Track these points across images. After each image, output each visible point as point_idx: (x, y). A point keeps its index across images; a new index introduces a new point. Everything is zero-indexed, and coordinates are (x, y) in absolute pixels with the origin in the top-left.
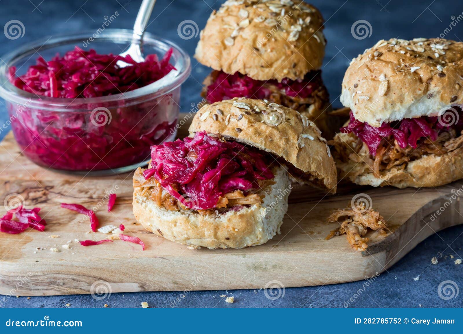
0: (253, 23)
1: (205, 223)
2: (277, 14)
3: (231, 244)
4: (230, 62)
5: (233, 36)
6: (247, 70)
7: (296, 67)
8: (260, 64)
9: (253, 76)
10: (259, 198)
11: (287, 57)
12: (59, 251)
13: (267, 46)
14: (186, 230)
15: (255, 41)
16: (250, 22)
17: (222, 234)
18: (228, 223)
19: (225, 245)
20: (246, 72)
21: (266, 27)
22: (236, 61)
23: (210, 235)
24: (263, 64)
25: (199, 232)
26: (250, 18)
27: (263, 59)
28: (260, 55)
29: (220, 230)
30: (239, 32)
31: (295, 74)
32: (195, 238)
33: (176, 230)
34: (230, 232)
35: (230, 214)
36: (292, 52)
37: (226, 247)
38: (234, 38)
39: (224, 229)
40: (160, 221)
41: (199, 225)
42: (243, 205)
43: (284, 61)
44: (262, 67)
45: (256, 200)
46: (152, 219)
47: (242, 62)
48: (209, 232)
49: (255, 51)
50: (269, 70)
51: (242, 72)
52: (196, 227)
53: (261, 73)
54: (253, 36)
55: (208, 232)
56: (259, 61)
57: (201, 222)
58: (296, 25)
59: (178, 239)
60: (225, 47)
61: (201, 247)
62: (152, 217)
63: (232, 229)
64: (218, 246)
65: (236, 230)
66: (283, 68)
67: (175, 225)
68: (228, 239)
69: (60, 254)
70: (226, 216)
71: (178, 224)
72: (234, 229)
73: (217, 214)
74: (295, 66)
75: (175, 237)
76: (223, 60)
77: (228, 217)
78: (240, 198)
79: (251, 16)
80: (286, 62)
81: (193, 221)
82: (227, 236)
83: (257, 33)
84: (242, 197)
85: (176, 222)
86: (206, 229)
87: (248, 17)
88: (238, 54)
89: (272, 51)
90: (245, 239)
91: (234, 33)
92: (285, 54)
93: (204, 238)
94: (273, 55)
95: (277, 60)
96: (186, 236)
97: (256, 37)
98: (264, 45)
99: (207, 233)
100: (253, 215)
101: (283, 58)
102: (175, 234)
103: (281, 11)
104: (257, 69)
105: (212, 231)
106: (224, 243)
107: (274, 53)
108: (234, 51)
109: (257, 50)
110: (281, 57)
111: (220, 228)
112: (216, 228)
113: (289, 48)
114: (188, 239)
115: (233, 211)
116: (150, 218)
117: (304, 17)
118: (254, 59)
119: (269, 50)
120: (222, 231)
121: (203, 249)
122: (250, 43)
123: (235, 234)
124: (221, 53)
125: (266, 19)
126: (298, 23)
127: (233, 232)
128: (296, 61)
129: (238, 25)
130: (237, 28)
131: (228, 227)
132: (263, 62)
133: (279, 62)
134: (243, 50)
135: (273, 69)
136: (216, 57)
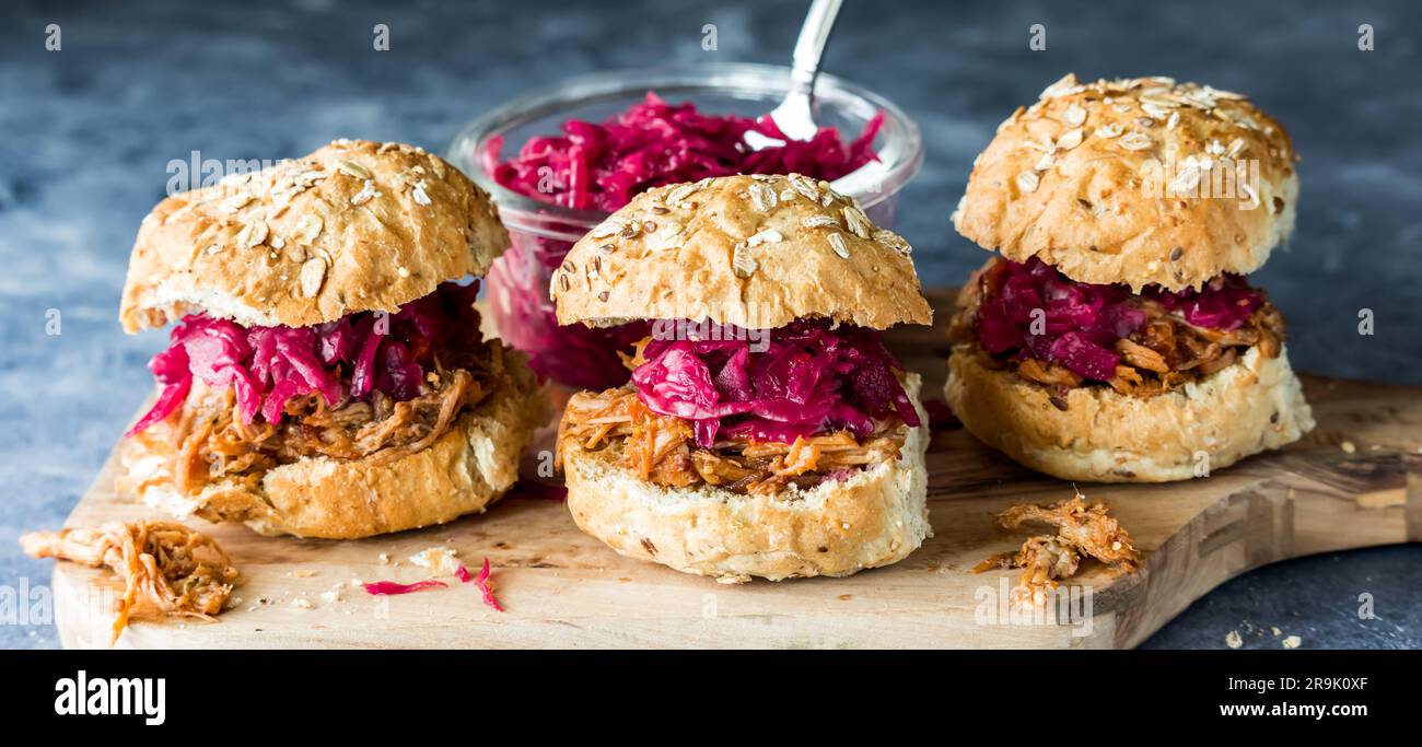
0: (1090, 141)
1: (770, 513)
2: (1157, 124)
3: (828, 565)
4: (1020, 231)
5: (1039, 167)
6: (1058, 255)
7: (1182, 258)
8: (1090, 244)
9: (1071, 272)
10: (892, 448)
11: (1162, 229)
12: (314, 607)
13: (1114, 196)
14: (723, 535)
15: (1085, 184)
16: (1084, 137)
17: (812, 538)
18: (824, 510)
19: (814, 565)
20: (1054, 259)
21: (1120, 151)
22: (1032, 230)
23: (781, 543)
24: (1096, 244)
25: (756, 536)
26: (1085, 129)
27: (1099, 229)
28: (1094, 219)
29: (806, 529)
30: (1056, 160)
31: (1178, 277)
32: (743, 553)
33: (694, 537)
34: (828, 532)
35: (828, 487)
36: (1175, 220)
37: (815, 573)
38: (1041, 174)
39: (814, 525)
40: (654, 517)
41: (755, 518)
42: (855, 467)
43: (1151, 238)
44: (1094, 249)
45: (886, 452)
46: (627, 515)
47: (1044, 233)
48: (781, 536)
49: (1081, 209)
50: (1112, 259)
51: (1045, 259)
52: (746, 524)
53: (1090, 265)
54: (1084, 172)
55: (775, 536)
56: (1088, 234)
57: (762, 512)
58: (1200, 154)
59: (696, 560)
60: (1016, 194)
61: (752, 576)
62: (630, 509)
63: (834, 524)
64: (798, 571)
65: (846, 526)
66: (1147, 259)
67: (694, 524)
68: (823, 550)
69: (314, 613)
70: (818, 494)
71: (699, 522)
72: (841, 524)
73: (795, 490)
74: (1179, 254)
75: (691, 554)
76: (1005, 225)
77: (823, 496)
78: (848, 447)
79: (1092, 121)
80: (1156, 244)
81: (739, 512)
82: (823, 543)
83: (1095, 164)
84: (854, 446)
85: (694, 518)
86: (772, 527)
87: (1084, 124)
88: (1041, 214)
89: (1122, 212)
90: (862, 548)
91: (1044, 162)
92: (1155, 222)
93: (765, 553)
94: (1125, 222)
95: (1134, 236)
96: (722, 549)
97: (1093, 172)
98: (1106, 195)
99: (773, 539)
100: (880, 487)
101: (1150, 230)
102: (692, 547)
103: (1168, 116)
104: (1082, 254)
105: (787, 532)
106: (812, 562)
107: (1128, 216)
108: (1034, 205)
109: (1087, 205)
110: (1143, 229)
111: (806, 524)
112: (797, 526)
113: (1169, 207)
114: (726, 556)
115: (835, 481)
116: (623, 512)
117: (1230, 137)
118: (1076, 228)
119: (1116, 209)
120: (811, 530)
121: (758, 581)
122: (1072, 186)
123: (842, 537)
124: (1003, 208)
125: (1125, 132)
126: (1208, 149)
127: (836, 531)
128: (1181, 243)
129: (1055, 141)
130: (1052, 149)
131: (825, 519)
132: (1095, 237)
133: (1139, 241)
134: (1052, 203)
135: (1120, 258)
136: (988, 218)
